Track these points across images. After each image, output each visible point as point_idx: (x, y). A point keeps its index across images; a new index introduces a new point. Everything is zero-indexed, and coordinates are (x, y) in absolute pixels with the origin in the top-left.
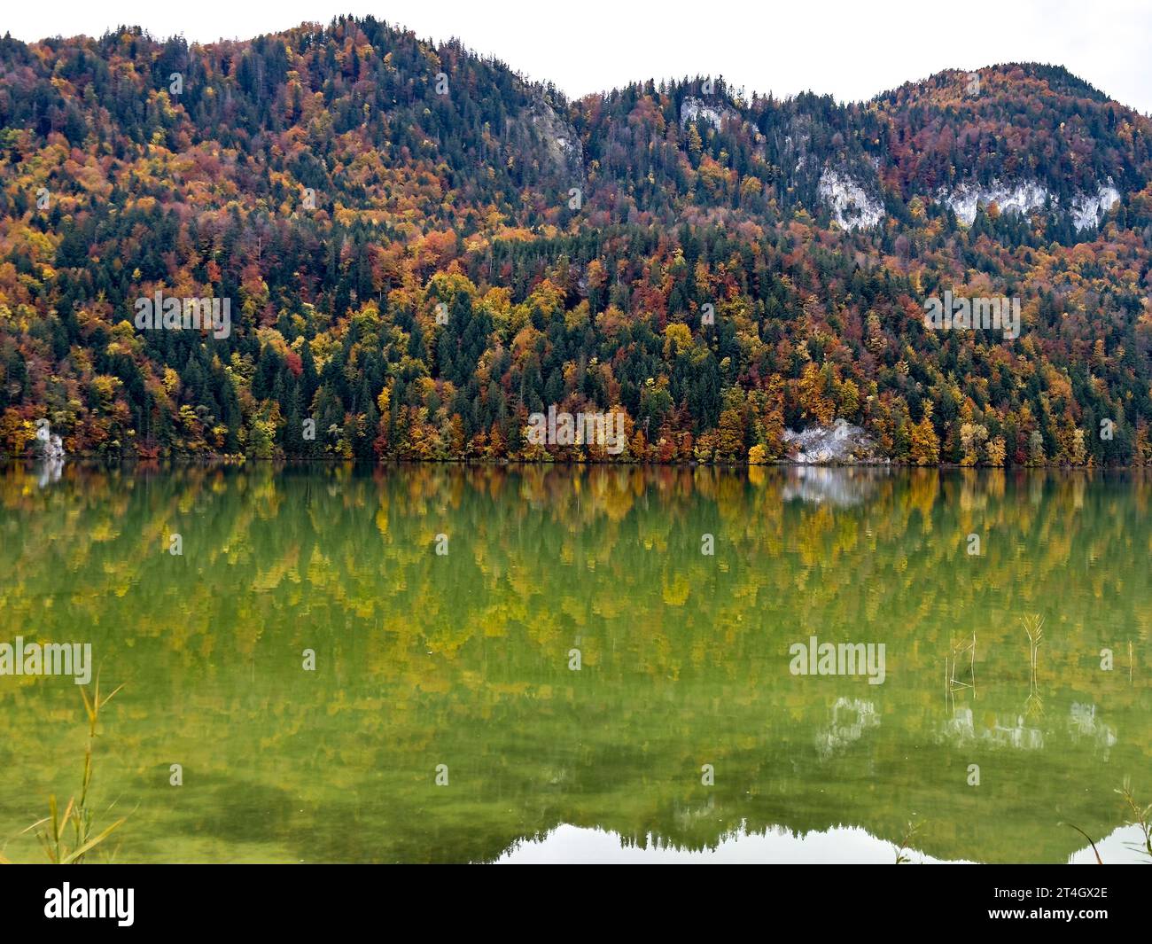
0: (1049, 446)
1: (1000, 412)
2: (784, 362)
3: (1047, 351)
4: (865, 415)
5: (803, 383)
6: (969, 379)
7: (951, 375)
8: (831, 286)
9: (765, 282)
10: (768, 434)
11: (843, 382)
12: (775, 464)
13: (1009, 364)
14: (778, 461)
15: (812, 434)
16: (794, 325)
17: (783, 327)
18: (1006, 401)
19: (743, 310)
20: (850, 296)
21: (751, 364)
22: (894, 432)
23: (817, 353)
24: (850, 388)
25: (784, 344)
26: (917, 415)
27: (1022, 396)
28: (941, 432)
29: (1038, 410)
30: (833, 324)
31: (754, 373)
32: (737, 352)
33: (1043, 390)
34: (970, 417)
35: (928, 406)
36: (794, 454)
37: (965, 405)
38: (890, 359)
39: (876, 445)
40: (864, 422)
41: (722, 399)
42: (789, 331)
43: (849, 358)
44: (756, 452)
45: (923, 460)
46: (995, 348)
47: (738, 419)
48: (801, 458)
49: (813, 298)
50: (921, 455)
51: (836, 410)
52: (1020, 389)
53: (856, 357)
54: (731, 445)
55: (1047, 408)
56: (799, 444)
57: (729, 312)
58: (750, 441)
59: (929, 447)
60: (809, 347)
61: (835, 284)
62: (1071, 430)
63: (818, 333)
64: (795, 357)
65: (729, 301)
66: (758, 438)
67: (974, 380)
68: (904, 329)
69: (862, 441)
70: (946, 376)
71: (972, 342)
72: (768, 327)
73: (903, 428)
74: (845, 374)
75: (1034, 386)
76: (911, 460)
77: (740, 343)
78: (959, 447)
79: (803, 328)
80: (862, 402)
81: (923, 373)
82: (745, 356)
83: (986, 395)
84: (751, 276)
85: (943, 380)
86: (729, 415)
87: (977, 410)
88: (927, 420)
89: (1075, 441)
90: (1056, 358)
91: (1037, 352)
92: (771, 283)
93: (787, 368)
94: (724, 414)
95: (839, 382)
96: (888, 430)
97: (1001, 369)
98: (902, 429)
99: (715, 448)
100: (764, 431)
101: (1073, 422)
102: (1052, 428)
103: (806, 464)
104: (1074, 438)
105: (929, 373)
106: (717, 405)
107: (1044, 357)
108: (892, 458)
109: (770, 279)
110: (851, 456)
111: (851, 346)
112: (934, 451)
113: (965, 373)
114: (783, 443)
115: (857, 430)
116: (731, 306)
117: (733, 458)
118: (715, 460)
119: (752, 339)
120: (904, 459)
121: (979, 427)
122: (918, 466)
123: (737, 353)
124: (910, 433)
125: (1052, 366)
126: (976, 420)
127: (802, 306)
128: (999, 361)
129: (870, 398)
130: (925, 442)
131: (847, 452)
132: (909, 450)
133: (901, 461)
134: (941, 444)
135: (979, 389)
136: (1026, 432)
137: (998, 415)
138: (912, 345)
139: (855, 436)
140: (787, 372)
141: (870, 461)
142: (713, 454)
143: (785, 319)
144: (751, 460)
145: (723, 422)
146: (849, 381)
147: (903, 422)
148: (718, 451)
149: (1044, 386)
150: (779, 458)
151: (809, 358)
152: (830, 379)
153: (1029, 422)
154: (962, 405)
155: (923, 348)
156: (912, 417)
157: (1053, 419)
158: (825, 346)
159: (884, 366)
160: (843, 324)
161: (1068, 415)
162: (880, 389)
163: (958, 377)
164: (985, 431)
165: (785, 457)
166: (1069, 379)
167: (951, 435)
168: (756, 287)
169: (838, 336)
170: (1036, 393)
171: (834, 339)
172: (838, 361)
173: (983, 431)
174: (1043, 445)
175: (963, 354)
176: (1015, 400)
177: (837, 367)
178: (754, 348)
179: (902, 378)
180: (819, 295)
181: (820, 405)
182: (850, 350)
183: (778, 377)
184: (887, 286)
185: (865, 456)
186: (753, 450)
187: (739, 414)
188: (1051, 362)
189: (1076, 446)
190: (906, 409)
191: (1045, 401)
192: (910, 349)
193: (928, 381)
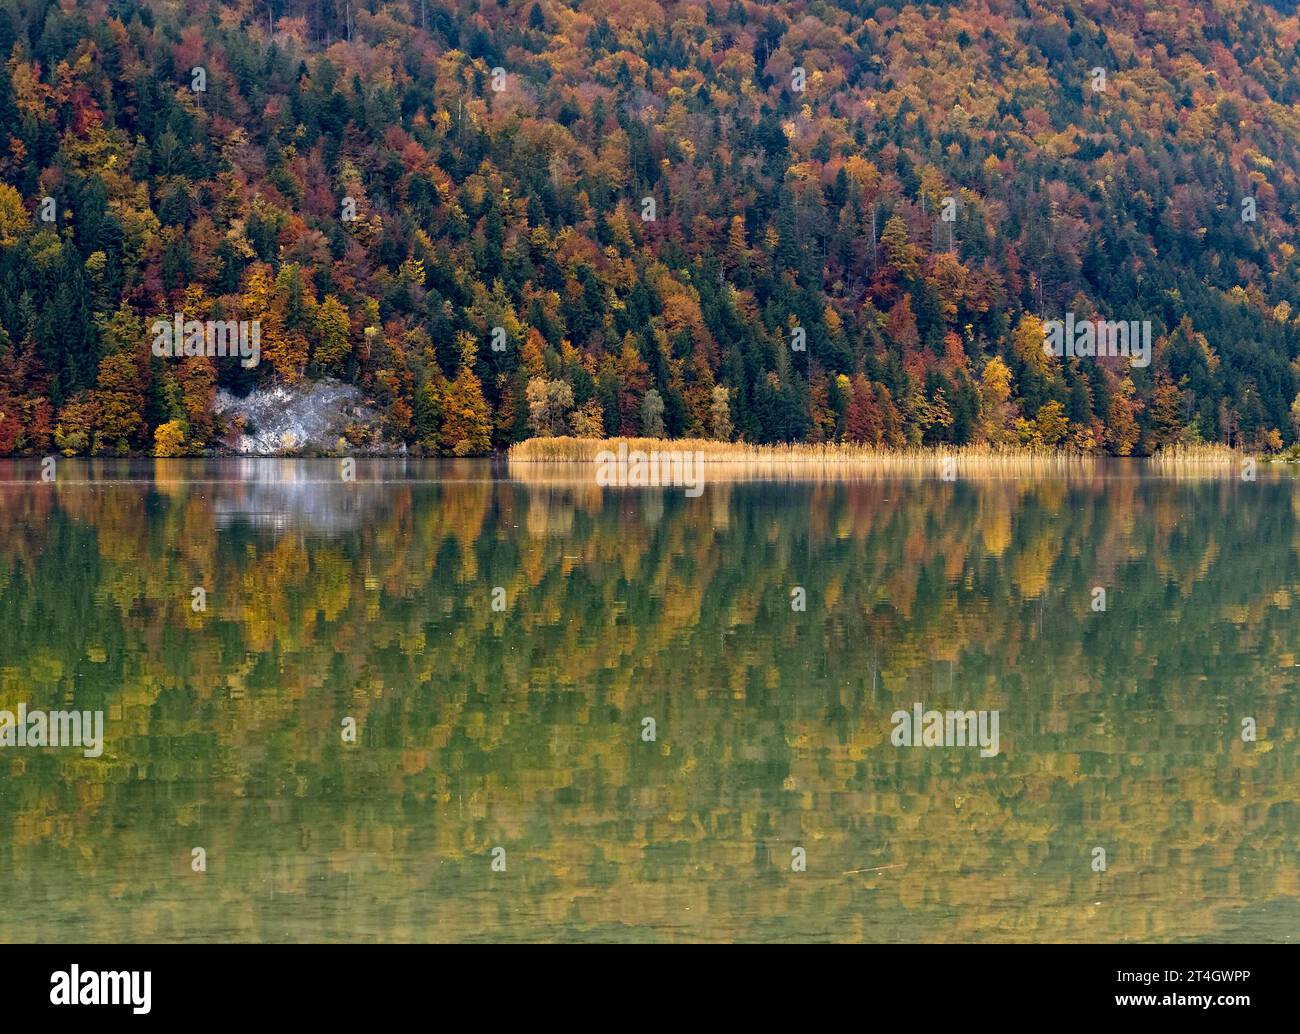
0: (673, 417)
1: (589, 356)
2: (206, 262)
3: (652, 239)
4: (361, 363)
5: (247, 301)
6: (531, 294)
7: (499, 286)
8: (268, 110)
9: (146, 101)
10: (187, 399)
11: (320, 300)
12: (201, 456)
13: (593, 265)
14: (205, 451)
15: (266, 399)
16: (218, 188)
17: (194, 193)
18: (596, 334)
19: (113, 158)
20: (301, 130)
21: (143, 266)
22: (413, 394)
23: (266, 242)
24: (333, 312)
25: (202, 225)
26: (449, 363)
27: (622, 326)
28: (492, 394)
29: (650, 351)
30: (284, 187)
31: (153, 283)
32: (114, 240)
33: (654, 315)
34: (540, 367)
35: (469, 345)
36: (234, 438)
37: (529, 343)
38: (391, 255)
39: (384, 418)
40: (361, 376)
41: (98, 334)
42: (208, 201)
43: (325, 255)
44: (168, 432)
45: (463, 445)
46: (566, 233)
47: (132, 370)
48: (246, 444)
49: (237, 134)
50: (459, 437)
51: (311, 353)
52: (616, 312)
53: (337, 253)
54: (124, 422)
55: (665, 349)
56: (243, 419)
57: (85, 161)
58: (155, 413)
59: (474, 423)
60: (249, 234)
61: (275, 107)
62: (706, 386)
63: (258, 204)
64: (225, 251)
65: (84, 138)
66: (170, 409)
67: (538, 295)
68: (405, 195)
69: (358, 411)
70: (490, 288)
71: (525, 222)
72: (167, 192)
73: (429, 387)
74: (322, 286)
75: (639, 306)
76: (443, 446)
77: (118, 225)
78: (524, 422)
79: (232, 194)
80: (356, 338)
81: (450, 283)
82: (132, 250)
83: (558, 323)
84: (120, 87)
85: (486, 293)
86: (115, 365)
87: (551, 351)
88: (468, 371)
89: (714, 407)
90: (666, 252)
91: (634, 237)
92: (160, 104)
93: (214, 273)
94: (106, 363)
95: (312, 301)
96: (402, 392)
97: (582, 276)
98: (426, 389)
99: (95, 428)
100: (180, 393)
101: (709, 374)
102: (676, 384)
103: (255, 455)
104: (711, 401)
105: (461, 282)
106: (91, 347)
107: (647, 250)
108: (410, 442)
109: (153, 92)
110: (343, 440)
111: (326, 233)
112: (484, 429)
113: (520, 281)
114: (215, 418)
115: (350, 391)
116: (90, 149)
117: (124, 447)
118: (94, 451)
119: (142, 217)
120: (432, 444)
121: (558, 384)
122: (454, 456)
123: (118, 244)
124: (441, 395)
125: (664, 267)
126: (552, 373)
127: (218, 149)
128: (577, 258)
129: (371, 331)
130: (468, 413)
131: (331, 433)
132: (439, 428)
133: (424, 449)
134: (493, 416)
135: (549, 313)
136: (636, 393)
137: (584, 361)
138: (423, 226)
139: (346, 402)
140: (215, 282)
141: (374, 449)
142: (91, 439)
143: (196, 177)
144: (160, 448)
145: (106, 377)
146: (331, 300)
147: (427, 374)
148: (98, 433)
149: (656, 307)
150: (208, 445)
151: (251, 253)
152: (294, 297)
153: (639, 374)
154: (524, 342)
155: (443, 232)
156: (442, 365)
157: (676, 367)
158: (278, 230)
159: (384, 270)
160: (301, 188)
161: (700, 360)
162: (385, 317)
163: (509, 291)
164: (568, 391)
165: (217, 444)
166: (696, 293)
167: (509, 397)
168: (130, 110)
169: (295, 210)
170: (643, 321)
171: (288, 216)
172: (307, 262)
173: (565, 391)
174: (663, 415)
175: (512, 246)
176: (613, 333)
177: (307, 272)
178: (148, 235)
179: (417, 290)
180: (248, 127)
181: (281, 344)
182: (325, 240)
183: (199, 292)
184: (362, 108)
185: (367, 441)
186: (163, 431)
187: (134, 362)
188: (661, 260)
189: (717, 417)
190: (430, 351)
191: (660, 335)
192: (421, 234)
193: (461, 299)
